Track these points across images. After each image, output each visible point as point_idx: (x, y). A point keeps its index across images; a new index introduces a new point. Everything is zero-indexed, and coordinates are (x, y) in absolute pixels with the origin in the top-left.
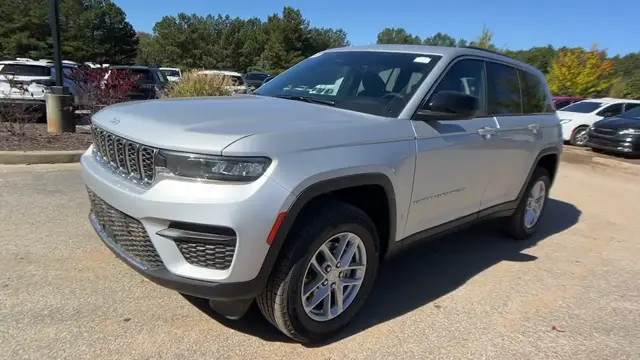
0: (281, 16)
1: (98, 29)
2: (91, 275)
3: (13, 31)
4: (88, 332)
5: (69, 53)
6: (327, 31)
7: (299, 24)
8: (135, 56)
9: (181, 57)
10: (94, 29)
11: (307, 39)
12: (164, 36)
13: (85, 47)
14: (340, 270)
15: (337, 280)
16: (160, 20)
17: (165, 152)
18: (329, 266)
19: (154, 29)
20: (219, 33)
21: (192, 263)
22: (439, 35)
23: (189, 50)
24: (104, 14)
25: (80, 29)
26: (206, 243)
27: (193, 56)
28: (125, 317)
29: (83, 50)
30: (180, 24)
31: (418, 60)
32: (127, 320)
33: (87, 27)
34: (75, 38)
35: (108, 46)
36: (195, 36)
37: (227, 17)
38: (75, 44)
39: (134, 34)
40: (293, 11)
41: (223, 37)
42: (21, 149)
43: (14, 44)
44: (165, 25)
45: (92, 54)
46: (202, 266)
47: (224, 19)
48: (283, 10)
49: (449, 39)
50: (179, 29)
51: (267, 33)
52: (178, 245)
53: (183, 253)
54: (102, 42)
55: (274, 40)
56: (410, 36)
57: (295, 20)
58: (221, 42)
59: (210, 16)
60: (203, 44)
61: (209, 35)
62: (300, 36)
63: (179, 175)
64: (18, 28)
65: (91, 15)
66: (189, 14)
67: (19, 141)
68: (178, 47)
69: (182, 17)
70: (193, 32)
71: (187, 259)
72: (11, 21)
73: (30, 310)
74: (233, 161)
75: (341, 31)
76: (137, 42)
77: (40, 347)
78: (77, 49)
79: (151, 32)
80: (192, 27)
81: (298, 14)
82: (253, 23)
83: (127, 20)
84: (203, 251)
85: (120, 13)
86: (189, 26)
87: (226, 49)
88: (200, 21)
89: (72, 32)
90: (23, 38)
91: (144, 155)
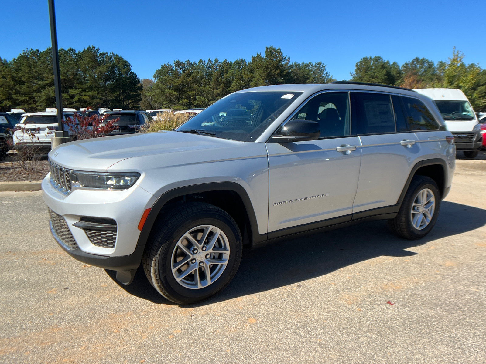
0: (264, 55)
1: (108, 80)
2: (52, 262)
3: (44, 87)
4: (39, 295)
5: (87, 102)
6: (307, 66)
7: (280, 61)
8: (140, 100)
9: (178, 98)
10: (106, 80)
11: (288, 74)
12: (163, 82)
13: (99, 96)
14: (206, 253)
15: (204, 260)
16: (159, 68)
17: (76, 172)
18: (195, 249)
19: (155, 76)
20: (210, 75)
21: (95, 244)
22: (417, 59)
23: (185, 92)
24: (113, 67)
25: (95, 80)
26: (101, 230)
27: (188, 97)
28: (66, 287)
29: (97, 98)
30: (176, 70)
31: (285, 97)
32: (66, 289)
33: (100, 78)
34: (91, 88)
35: (117, 93)
36: (189, 79)
37: (217, 61)
38: (91, 93)
39: (139, 81)
40: (274, 50)
41: (213, 79)
42: (28, 180)
43: (44, 98)
44: (164, 71)
45: (105, 101)
46: (100, 246)
47: (214, 62)
48: (265, 50)
49: (427, 61)
50: (176, 74)
51: (252, 71)
52: (86, 233)
53: (89, 238)
54: (113, 90)
55: (258, 77)
56: (388, 62)
57: (276, 57)
58: (212, 83)
59: (201, 61)
60: (196, 86)
61: (202, 78)
62: (282, 71)
63: (85, 186)
64: (47, 85)
65: (103, 68)
66: (183, 61)
67: (28, 174)
68: (175, 90)
69: (178, 64)
70: (188, 76)
71: (92, 241)
72: (42, 79)
73: (7, 282)
74: (119, 175)
75: (320, 64)
76: (141, 88)
77: (7, 301)
78: (93, 98)
79: (153, 79)
80: (187, 72)
81: (279, 52)
82: (239, 63)
83: (132, 71)
84: (100, 236)
85: (126, 64)
86: (184, 71)
87: (216, 89)
88: (193, 65)
89: (89, 83)
90: (52, 92)
91: (66, 175)
